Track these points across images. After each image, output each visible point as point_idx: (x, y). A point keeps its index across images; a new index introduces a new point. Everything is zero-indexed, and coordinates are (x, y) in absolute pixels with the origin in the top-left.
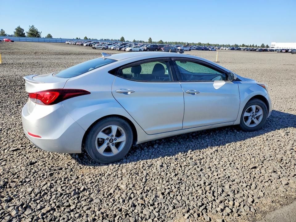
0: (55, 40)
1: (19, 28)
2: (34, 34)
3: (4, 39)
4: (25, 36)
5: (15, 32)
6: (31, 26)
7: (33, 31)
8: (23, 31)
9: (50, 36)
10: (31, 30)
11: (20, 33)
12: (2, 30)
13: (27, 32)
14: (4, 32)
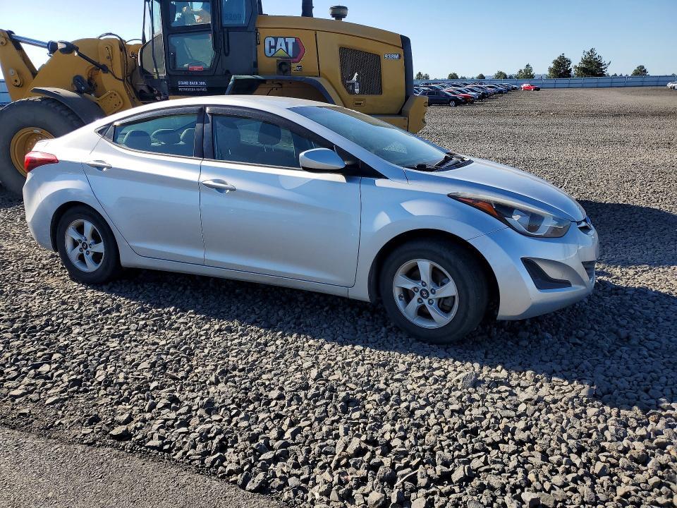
0: (656, 79)
1: (562, 58)
2: (593, 69)
3: (522, 84)
4: (570, 76)
5: (550, 70)
6: (589, 50)
7: (590, 62)
8: (569, 64)
9: (641, 71)
10: (585, 62)
11: (561, 69)
12: (527, 66)
13: (576, 67)
14: (530, 71)
